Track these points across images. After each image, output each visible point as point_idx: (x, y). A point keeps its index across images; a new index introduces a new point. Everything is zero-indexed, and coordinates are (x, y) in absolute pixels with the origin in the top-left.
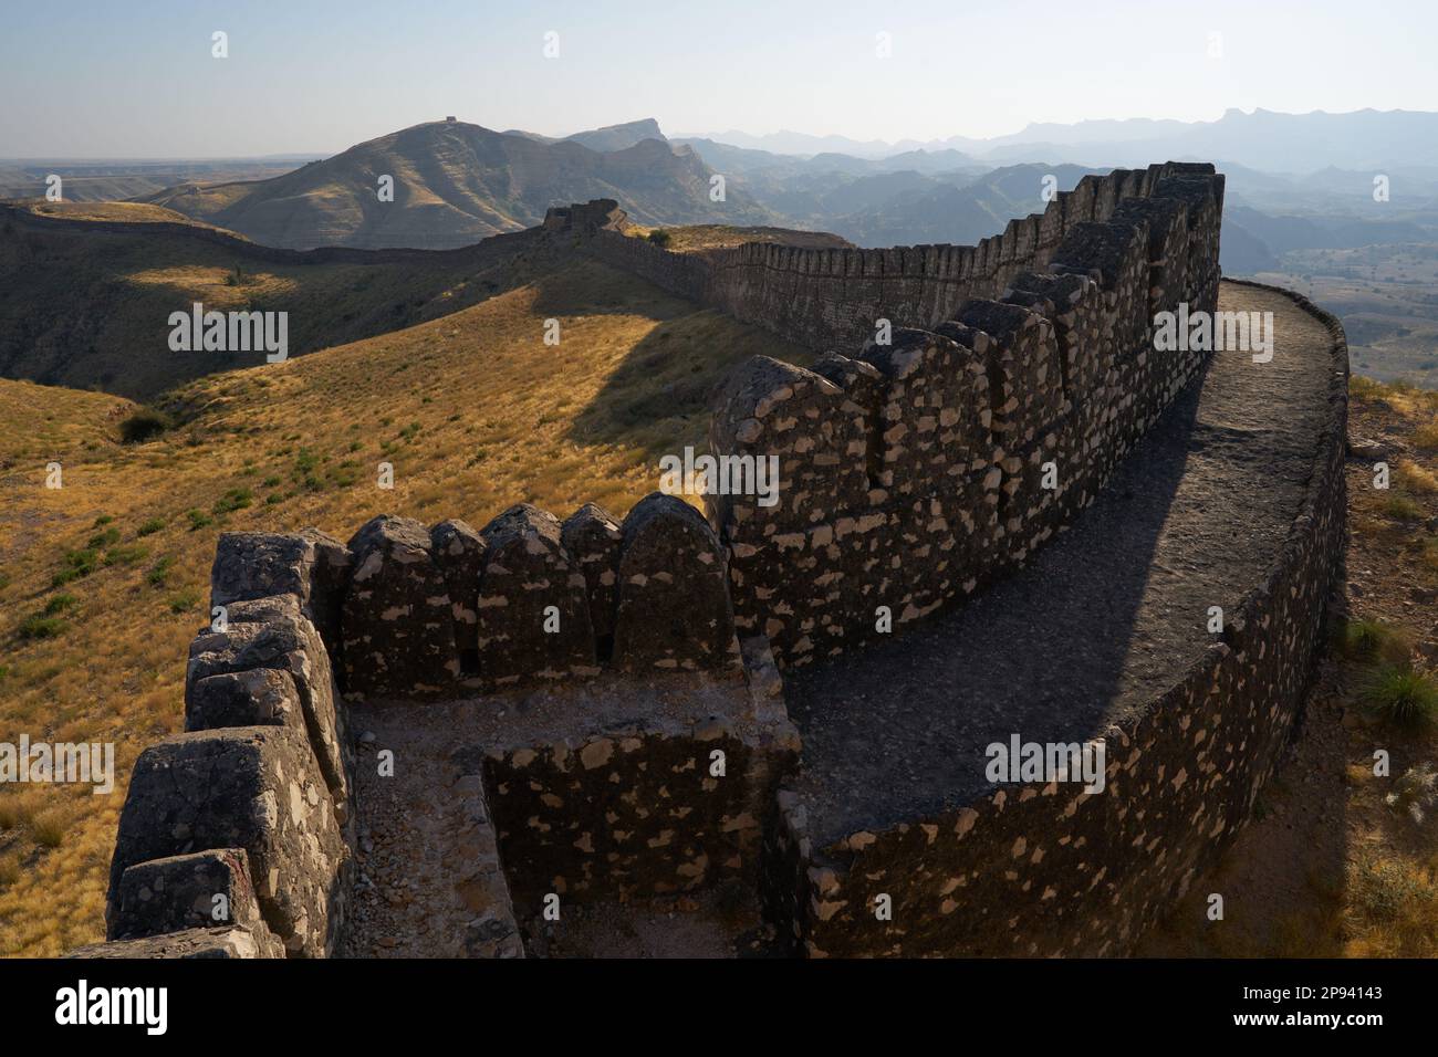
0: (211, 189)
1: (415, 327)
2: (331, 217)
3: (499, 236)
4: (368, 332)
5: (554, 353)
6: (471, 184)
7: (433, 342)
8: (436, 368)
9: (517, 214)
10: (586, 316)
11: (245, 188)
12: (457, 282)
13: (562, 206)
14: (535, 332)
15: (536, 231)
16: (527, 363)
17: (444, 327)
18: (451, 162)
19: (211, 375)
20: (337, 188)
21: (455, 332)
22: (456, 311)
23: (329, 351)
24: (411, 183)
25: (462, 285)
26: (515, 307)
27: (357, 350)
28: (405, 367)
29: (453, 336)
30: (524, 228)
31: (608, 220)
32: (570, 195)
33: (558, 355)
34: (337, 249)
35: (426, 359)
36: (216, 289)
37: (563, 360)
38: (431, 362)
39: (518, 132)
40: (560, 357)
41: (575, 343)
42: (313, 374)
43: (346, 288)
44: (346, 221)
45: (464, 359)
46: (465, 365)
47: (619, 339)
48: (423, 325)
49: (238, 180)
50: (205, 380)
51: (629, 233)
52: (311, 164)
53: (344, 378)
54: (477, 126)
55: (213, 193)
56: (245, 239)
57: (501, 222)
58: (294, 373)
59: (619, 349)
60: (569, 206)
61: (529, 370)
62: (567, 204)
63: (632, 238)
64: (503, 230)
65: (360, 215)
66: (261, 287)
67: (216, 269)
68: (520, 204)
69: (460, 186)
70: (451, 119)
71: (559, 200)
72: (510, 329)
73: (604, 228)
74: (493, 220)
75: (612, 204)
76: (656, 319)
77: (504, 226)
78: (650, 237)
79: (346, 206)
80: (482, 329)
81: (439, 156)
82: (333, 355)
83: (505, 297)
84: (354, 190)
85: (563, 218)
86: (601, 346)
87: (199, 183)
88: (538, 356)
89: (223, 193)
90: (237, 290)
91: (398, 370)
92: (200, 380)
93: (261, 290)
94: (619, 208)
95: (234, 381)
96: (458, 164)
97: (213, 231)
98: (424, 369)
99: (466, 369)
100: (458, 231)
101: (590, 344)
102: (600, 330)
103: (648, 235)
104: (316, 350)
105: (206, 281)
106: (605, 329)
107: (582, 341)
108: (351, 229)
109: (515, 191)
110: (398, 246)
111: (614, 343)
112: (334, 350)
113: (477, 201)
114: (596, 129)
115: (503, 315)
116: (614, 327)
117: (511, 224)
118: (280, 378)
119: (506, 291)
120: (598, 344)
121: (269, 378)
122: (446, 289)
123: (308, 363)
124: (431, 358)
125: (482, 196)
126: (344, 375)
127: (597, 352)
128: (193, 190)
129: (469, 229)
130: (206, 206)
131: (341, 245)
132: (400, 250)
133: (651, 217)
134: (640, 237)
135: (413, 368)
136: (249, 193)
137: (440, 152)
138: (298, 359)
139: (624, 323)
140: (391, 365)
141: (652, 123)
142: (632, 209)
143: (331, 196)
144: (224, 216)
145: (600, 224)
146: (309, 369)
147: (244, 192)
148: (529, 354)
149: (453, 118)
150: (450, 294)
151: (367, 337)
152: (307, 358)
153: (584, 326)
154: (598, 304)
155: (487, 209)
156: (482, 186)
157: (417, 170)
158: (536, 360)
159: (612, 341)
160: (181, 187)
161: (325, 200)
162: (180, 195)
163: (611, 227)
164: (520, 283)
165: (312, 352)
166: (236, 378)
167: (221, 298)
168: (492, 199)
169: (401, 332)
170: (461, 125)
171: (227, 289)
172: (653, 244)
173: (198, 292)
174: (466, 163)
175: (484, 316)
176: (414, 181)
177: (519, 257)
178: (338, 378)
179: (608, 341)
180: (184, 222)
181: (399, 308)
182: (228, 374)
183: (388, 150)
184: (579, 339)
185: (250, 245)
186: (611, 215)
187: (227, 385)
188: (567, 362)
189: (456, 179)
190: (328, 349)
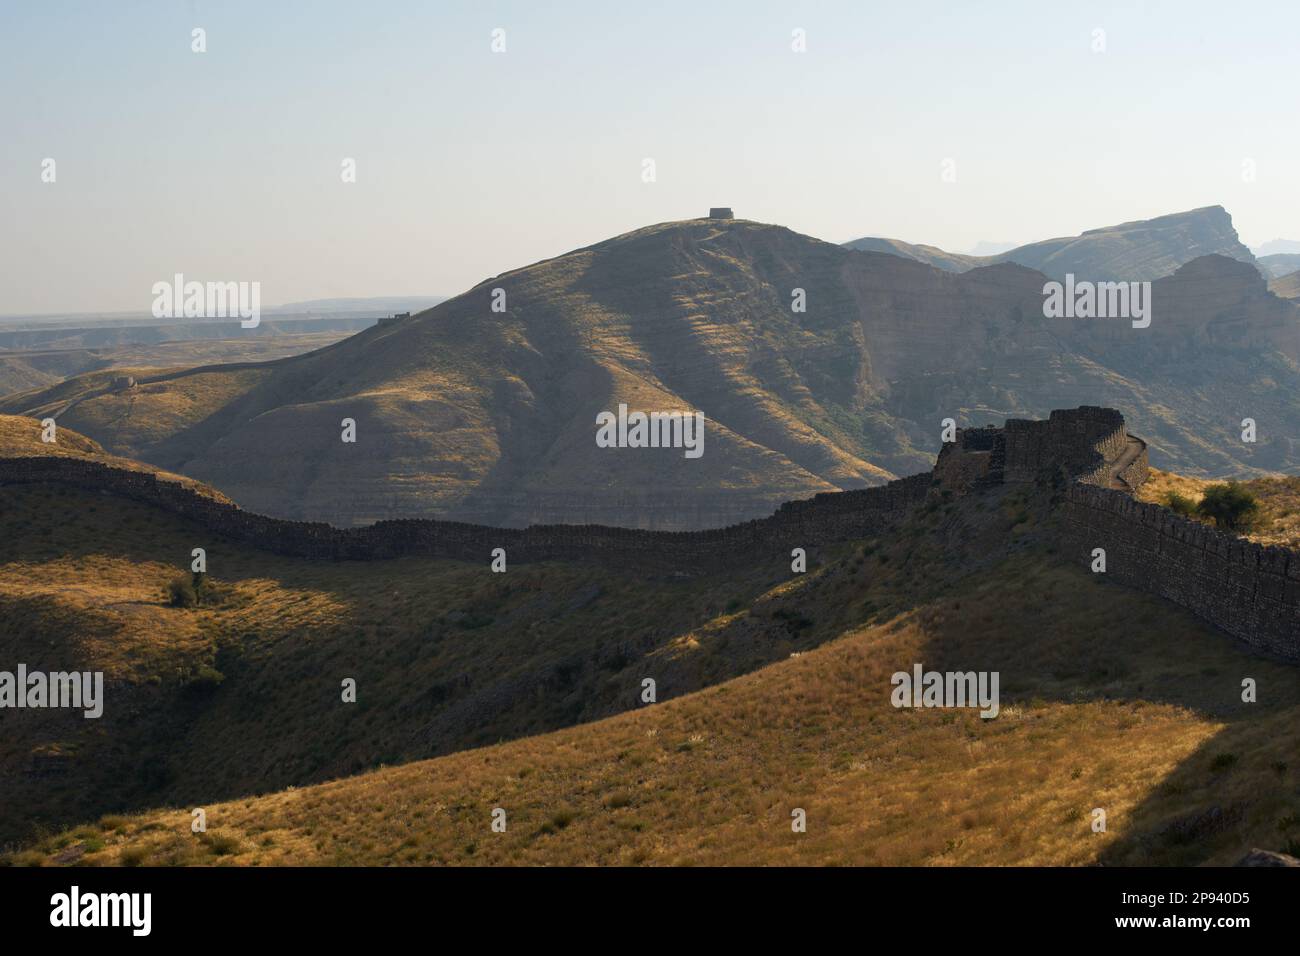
0: (156, 382)
1: (597, 724)
2: (422, 448)
3: (823, 498)
4: (483, 731)
5: (937, 801)
6: (763, 368)
7: (637, 763)
8: (638, 828)
9: (876, 442)
10: (1027, 705)
11: (231, 378)
12: (713, 611)
13: (983, 425)
14: (894, 744)
15: (914, 486)
16: (865, 825)
17: (667, 726)
18: (715, 315)
19: (108, 819)
20: (440, 380)
21: (696, 739)
22: (705, 685)
23: (385, 774)
24: (614, 367)
25: (724, 620)
26: (848, 679)
27: (452, 775)
28: (562, 823)
29: (687, 749)
30: (893, 477)
31: (1098, 459)
32: (1010, 396)
33: (945, 805)
34: (427, 524)
35: (616, 804)
36: (142, 614)
37: (957, 820)
38: (627, 815)
39: (882, 241)
40: (953, 812)
41: (994, 777)
42: (337, 829)
43: (442, 621)
44: (458, 458)
45: (709, 809)
46: (711, 824)
47: (1107, 769)
48: (615, 720)
49: (219, 361)
50: (94, 829)
51: (1152, 492)
52: (385, 323)
53: (412, 844)
54: (784, 230)
55: (162, 390)
56: (220, 497)
57: (835, 463)
58: (298, 824)
59: (1103, 794)
60: (1000, 425)
61: (866, 845)
62: (998, 420)
63: (1155, 507)
64: (835, 482)
65: (490, 442)
66: (246, 612)
67: (149, 567)
68: (884, 419)
69: (735, 373)
70: (720, 214)
71: (983, 407)
72: (833, 735)
73: (1085, 480)
74: (814, 459)
75: (1110, 421)
76: (1210, 717)
77: (841, 472)
78: (1203, 504)
79: (459, 422)
80: (762, 733)
81: (688, 302)
82: (392, 786)
83: (828, 653)
84: (480, 383)
85: (984, 454)
86: (1060, 785)
87: (134, 367)
88: (896, 809)
89: (183, 389)
90: (191, 617)
91: (545, 830)
92: (81, 829)
93: (244, 619)
94: (1125, 429)
95: (158, 836)
96: (732, 321)
97: (150, 479)
98: (610, 829)
99: (712, 835)
100: (726, 484)
101: (1030, 779)
102: (1061, 742)
103: (1199, 498)
104: (357, 769)
105: (124, 593)
106: (1076, 741)
107: (1011, 772)
108: (467, 475)
109: (872, 386)
110: (578, 520)
111: (1093, 779)
112: (398, 772)
113: (777, 410)
114: (1077, 233)
115: (818, 700)
116: (1098, 735)
117: (858, 468)
118: (263, 836)
119: (832, 637)
120: (1049, 783)
121: (237, 834)
122: (684, 628)
123: (331, 802)
124: (627, 804)
125: (790, 399)
126: (414, 835)
127: (1047, 800)
128: (119, 385)
129: (754, 481)
130: (146, 421)
131: (442, 515)
132: (578, 530)
133: (1212, 449)
134: (1177, 505)
135: (581, 827)
136: (244, 390)
137: (691, 293)
138: (309, 790)
139: (1125, 725)
140: (528, 818)
141: (1216, 218)
142: (1168, 432)
143: (422, 397)
144: (185, 444)
145: (1080, 470)
146: (330, 816)
147: (230, 387)
148: (876, 801)
149: (726, 213)
150: (693, 642)
151: (481, 742)
152: (332, 788)
153: (1022, 733)
154: (1060, 676)
155: (800, 429)
156: (789, 372)
157: (635, 336)
158: (889, 819)
159: (1088, 771)
160: (95, 378)
161: (411, 407)
162: (91, 395)
163: (1104, 478)
164: (868, 614)
165: (344, 775)
166: (163, 828)
167: (153, 636)
168: (815, 407)
169: (561, 734)
170: (744, 225)
171: (166, 614)
172: (1211, 522)
173: (105, 619)
174: (752, 317)
175: (767, 701)
176: (623, 362)
177: (869, 552)
178: (399, 843)
179: (1076, 776)
180: (91, 457)
181: (565, 676)
182: (146, 819)
183: (571, 289)
184: (1005, 765)
185: (228, 510)
186: (1106, 448)
187: (140, 845)
188: (968, 825)
189: (728, 357)
190: (384, 770)
